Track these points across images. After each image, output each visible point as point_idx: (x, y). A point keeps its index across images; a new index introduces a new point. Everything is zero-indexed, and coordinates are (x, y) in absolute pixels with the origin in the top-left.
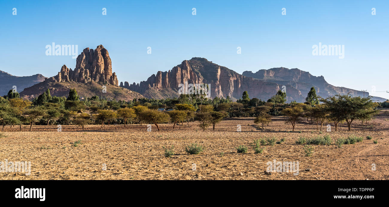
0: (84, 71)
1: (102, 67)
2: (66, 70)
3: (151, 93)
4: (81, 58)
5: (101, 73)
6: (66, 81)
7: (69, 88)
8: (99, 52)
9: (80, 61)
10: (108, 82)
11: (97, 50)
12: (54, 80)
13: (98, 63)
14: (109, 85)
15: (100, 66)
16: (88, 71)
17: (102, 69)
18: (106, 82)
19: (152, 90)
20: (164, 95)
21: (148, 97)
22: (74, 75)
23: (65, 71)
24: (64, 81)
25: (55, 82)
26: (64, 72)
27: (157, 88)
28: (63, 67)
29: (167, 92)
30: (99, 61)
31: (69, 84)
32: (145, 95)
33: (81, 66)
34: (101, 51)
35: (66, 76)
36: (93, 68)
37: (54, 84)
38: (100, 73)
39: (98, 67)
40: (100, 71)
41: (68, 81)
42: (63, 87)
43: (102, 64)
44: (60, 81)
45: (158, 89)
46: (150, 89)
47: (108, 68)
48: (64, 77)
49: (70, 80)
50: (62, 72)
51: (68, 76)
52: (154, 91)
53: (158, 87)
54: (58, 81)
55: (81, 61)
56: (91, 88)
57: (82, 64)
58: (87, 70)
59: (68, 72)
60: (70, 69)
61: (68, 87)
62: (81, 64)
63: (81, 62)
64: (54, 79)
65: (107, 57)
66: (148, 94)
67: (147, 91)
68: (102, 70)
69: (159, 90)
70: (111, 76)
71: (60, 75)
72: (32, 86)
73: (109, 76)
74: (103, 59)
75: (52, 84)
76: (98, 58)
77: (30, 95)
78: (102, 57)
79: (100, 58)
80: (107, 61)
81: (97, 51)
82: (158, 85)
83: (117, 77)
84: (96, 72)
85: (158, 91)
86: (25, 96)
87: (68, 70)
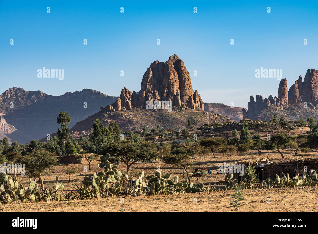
0: (151, 93)
1: (175, 86)
2: (128, 94)
3: (270, 113)
4: (146, 76)
5: (175, 93)
6: (128, 108)
7: (129, 119)
8: (170, 66)
9: (145, 80)
10: (185, 106)
11: (168, 63)
12: (112, 110)
13: (170, 81)
14: (186, 109)
15: (172, 85)
16: (157, 93)
17: (176, 88)
18: (182, 106)
19: (273, 108)
20: (290, 115)
21: (265, 119)
22: (138, 99)
23: (126, 95)
24: (125, 109)
25: (113, 111)
26: (125, 97)
27: (281, 104)
28: (122, 90)
29: (296, 109)
30: (171, 78)
31: (131, 113)
32: (261, 117)
33: (147, 87)
34: (174, 64)
35: (127, 102)
36: (164, 88)
37: (112, 114)
38: (172, 94)
39: (170, 86)
40: (173, 91)
41: (131, 109)
42: (122, 117)
43: (176, 81)
44: (120, 109)
45: (283, 105)
46: (270, 107)
47: (184, 86)
48: (125, 104)
49: (134, 107)
50: (122, 97)
51: (130, 102)
52: (275, 109)
53: (283, 103)
54: (117, 109)
55: (147, 80)
56: (160, 115)
57: (149, 84)
58: (155, 91)
59: (131, 96)
60: (134, 92)
61: (128, 117)
62: (146, 84)
63: (147, 82)
64: (111, 107)
65: (182, 71)
66: (265, 115)
67: (264, 111)
68: (175, 90)
69: (284, 108)
70: (190, 97)
71: (119, 102)
72: (86, 118)
73: (187, 97)
74: (176, 75)
75: (109, 115)
76: (170, 73)
77: (81, 131)
78: (175, 71)
79: (172, 73)
80: (183, 76)
81: (168, 65)
82: (281, 101)
83: (201, 97)
84: (167, 94)
85: (282, 109)
86: (74, 133)
87: (130, 94)
